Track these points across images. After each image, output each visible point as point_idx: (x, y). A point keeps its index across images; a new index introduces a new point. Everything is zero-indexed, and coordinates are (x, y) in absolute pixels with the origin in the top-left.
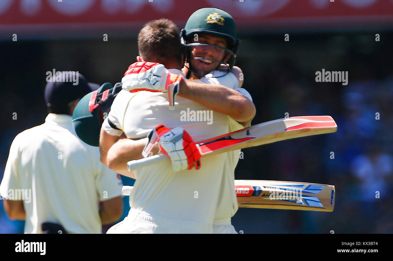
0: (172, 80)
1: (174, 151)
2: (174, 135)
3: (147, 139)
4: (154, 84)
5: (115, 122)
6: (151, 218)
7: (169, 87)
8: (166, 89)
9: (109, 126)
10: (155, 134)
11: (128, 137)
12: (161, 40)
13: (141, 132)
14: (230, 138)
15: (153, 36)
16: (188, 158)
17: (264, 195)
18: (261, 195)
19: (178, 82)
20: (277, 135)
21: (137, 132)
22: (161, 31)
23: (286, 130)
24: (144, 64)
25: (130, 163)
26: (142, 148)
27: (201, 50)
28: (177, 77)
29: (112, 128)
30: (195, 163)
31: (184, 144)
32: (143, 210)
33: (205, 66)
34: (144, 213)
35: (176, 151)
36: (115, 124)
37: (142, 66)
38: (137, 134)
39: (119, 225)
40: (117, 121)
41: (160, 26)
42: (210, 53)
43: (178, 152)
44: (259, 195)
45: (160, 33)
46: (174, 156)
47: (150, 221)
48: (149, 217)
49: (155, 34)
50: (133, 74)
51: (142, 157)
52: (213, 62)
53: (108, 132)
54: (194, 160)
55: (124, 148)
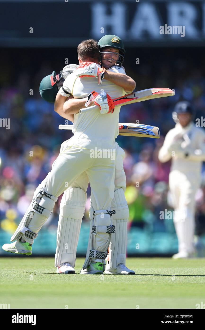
0: (101, 71)
1: (103, 104)
2: (103, 96)
3: (87, 98)
4: (91, 72)
5: (67, 90)
6: (88, 137)
7: (99, 75)
8: (97, 75)
9: (63, 92)
10: (92, 96)
11: (74, 97)
12: (92, 50)
13: (83, 94)
14: (126, 98)
15: (88, 48)
16: (110, 107)
17: (128, 129)
18: (128, 128)
19: (104, 72)
20: (148, 97)
21: (80, 95)
22: (91, 45)
23: (152, 94)
24: (86, 63)
25: (81, 110)
26: (84, 103)
27: (108, 55)
28: (103, 70)
29: (65, 93)
30: (112, 110)
31: (108, 100)
32: (83, 133)
33: (109, 63)
34: (84, 134)
35: (104, 104)
36: (67, 91)
37: (85, 64)
38: (81, 95)
39: (69, 141)
40: (69, 89)
41: (90, 43)
42: (113, 57)
43: (105, 104)
44: (126, 128)
45: (91, 46)
46: (102, 107)
47: (87, 138)
48: (87, 136)
49: (89, 47)
50: (81, 68)
51: (85, 107)
52: (113, 61)
53: (63, 95)
54: (112, 109)
55: (74, 103)
